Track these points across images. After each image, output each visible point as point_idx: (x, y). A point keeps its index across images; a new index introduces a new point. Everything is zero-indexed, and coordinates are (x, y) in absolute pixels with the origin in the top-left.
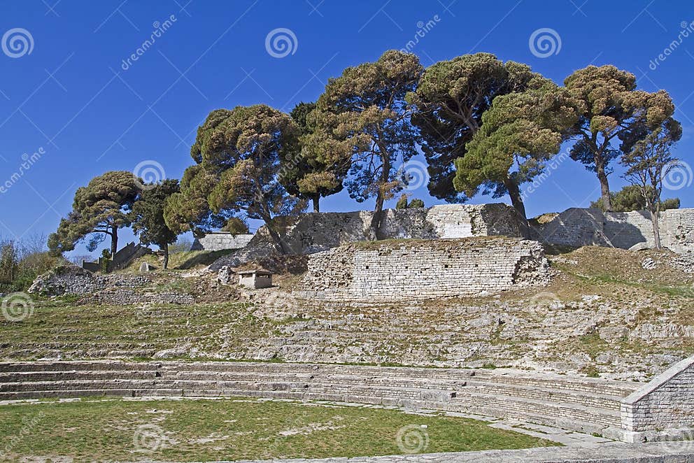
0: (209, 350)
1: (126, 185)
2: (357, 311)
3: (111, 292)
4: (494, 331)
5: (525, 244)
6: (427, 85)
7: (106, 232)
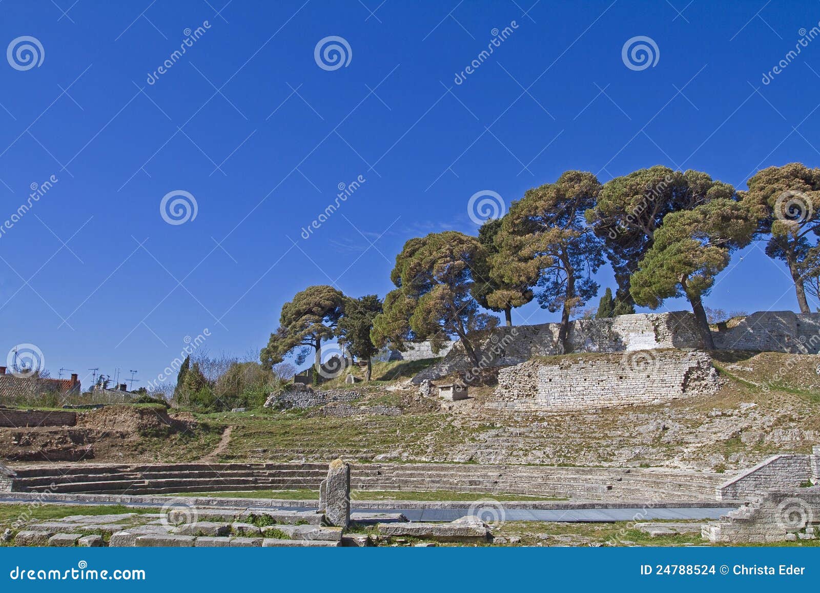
0: (417, 454)
1: (328, 300)
2: (543, 419)
3: (333, 406)
4: (657, 436)
5: (693, 355)
6: (605, 201)
7: (311, 344)
